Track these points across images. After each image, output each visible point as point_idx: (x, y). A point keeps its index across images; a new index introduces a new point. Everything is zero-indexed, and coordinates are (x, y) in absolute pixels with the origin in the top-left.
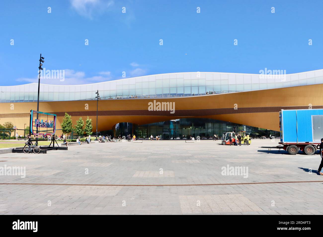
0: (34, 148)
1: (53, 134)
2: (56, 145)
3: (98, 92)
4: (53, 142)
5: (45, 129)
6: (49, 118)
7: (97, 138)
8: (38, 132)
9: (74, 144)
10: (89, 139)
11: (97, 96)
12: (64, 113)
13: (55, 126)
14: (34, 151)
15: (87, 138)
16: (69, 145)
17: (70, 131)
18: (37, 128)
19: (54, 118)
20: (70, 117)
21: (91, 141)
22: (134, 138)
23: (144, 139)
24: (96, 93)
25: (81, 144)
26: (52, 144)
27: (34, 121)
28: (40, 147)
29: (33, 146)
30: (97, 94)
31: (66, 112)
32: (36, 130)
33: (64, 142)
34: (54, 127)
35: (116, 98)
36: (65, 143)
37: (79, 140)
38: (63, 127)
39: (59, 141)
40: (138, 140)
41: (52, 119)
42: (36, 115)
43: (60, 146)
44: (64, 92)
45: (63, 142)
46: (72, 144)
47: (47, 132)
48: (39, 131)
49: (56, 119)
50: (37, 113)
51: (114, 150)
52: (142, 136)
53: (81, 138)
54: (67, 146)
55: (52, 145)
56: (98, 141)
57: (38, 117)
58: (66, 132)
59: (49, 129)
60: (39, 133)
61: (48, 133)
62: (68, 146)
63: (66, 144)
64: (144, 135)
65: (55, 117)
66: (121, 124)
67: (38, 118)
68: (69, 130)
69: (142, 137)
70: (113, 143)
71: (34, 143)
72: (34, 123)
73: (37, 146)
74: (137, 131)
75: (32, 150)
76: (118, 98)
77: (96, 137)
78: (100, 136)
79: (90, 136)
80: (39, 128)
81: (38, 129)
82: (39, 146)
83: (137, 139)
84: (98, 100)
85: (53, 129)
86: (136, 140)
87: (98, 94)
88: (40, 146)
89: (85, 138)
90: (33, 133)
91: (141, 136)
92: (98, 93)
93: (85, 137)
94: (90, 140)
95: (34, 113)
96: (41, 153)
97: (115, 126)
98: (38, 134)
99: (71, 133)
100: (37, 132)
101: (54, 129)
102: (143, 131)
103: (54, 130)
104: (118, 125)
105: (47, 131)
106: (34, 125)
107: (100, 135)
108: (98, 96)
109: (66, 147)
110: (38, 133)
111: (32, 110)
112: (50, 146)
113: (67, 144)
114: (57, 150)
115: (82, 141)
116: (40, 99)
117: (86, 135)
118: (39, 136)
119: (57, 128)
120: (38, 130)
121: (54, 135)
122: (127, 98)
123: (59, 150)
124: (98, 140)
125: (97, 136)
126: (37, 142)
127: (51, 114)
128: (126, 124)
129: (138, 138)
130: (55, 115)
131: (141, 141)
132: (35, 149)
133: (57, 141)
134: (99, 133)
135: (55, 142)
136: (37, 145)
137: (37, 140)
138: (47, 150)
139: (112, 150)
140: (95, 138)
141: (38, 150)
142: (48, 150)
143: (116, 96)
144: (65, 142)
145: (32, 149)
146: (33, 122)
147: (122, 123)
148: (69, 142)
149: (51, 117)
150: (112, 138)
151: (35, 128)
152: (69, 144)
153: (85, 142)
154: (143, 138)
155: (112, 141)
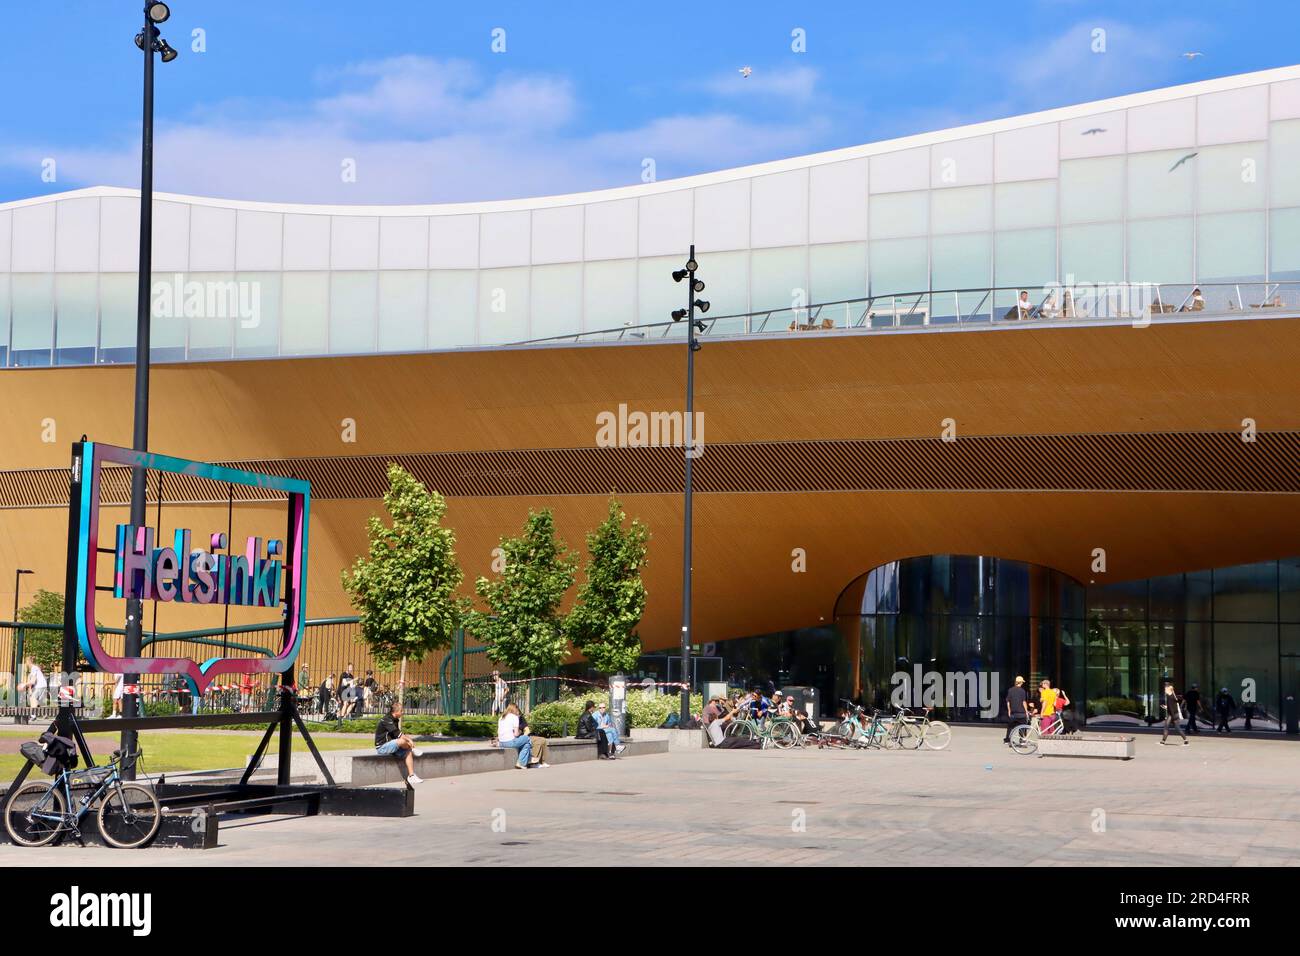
0: (102, 797)
1: (280, 666)
2: (303, 769)
3: (692, 260)
4: (276, 735)
5: (206, 616)
6: (245, 511)
7: (685, 703)
8: (141, 647)
9: (469, 761)
10: (616, 713)
11: (687, 307)
12: (381, 463)
13: (295, 585)
14: (101, 823)
15: (590, 705)
16: (428, 765)
17: (432, 639)
18: (135, 609)
19: (284, 515)
20: (438, 500)
21: (627, 733)
22: (1048, 710)
23: (1150, 720)
24: (678, 276)
25: (534, 760)
26: (271, 761)
27: (106, 540)
28: (165, 792)
29: (95, 780)
30: (686, 282)
31: (399, 460)
32: (122, 625)
33: (380, 741)
34: (289, 598)
35: (868, 324)
36: (391, 745)
37: (522, 723)
38: (372, 606)
39: (335, 729)
40: (1084, 727)
41: (275, 525)
42: (125, 484)
43: (343, 774)
44: (379, 271)
45: (373, 736)
46: (450, 764)
47: (225, 645)
48: (154, 640)
49: (313, 524)
50: (140, 464)
51: (854, 823)
52: (1125, 690)
53: (535, 702)
54: (405, 775)
55: (269, 771)
56: (697, 735)
57: (144, 506)
58: (404, 649)
59: (240, 615)
60: (146, 652)
61: (232, 654)
62: (414, 780)
63: (399, 756)
64: (1144, 686)
65: (295, 503)
66: (916, 577)
67: (138, 518)
68: (424, 631)
69: (1132, 703)
70: (835, 754)
71: (104, 746)
72: (105, 562)
73: (133, 777)
74: (1079, 641)
75: (87, 818)
76: (888, 320)
77: (674, 691)
78: (718, 689)
79: (618, 686)
80: (148, 604)
81: (139, 617)
82: (145, 780)
83: (1075, 720)
84: (693, 345)
85: (281, 619)
86: (1070, 728)
87: (695, 285)
88: (162, 780)
89: (577, 704)
90: (92, 657)
91: (1115, 691)
92: (697, 276)
93: (579, 690)
94: (618, 721)
95: (104, 464)
96: (171, 843)
97: (856, 587)
98: (141, 664)
99: (441, 654)
100: (133, 646)
101: (289, 612)
102: (1133, 638)
103: (287, 627)
104: (884, 578)
105: (226, 632)
106: (105, 573)
107: (716, 679)
108: (692, 304)
109: (401, 785)
110: (138, 655)
111: (84, 438)
112: (253, 779)
113: (409, 760)
114: (312, 811)
115: (544, 735)
116: (155, 343)
117: (585, 675)
118: (146, 678)
119: (317, 604)
120: (147, 627)
121: (288, 677)
122: (975, 318)
123: (338, 811)
124: (696, 725)
125: (685, 686)
126: (131, 742)
127: (258, 478)
128: (963, 567)
129: (1092, 714)
130: (302, 487)
131: (1115, 745)
132: (108, 808)
133: (316, 729)
134: (711, 656)
135: (296, 737)
136: (129, 771)
137: (132, 720)
138: (223, 818)
139: (834, 823)
140: (670, 704)
141: (142, 813)
142: (234, 813)
143: (870, 299)
144: (394, 736)
145: (81, 804)
146: (93, 550)
147: (928, 561)
148: (427, 736)
149: (266, 505)
150: (830, 708)
151: (111, 611)
152: (426, 756)
153: (571, 739)
154: (1139, 712)
155: (834, 740)
